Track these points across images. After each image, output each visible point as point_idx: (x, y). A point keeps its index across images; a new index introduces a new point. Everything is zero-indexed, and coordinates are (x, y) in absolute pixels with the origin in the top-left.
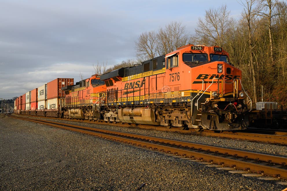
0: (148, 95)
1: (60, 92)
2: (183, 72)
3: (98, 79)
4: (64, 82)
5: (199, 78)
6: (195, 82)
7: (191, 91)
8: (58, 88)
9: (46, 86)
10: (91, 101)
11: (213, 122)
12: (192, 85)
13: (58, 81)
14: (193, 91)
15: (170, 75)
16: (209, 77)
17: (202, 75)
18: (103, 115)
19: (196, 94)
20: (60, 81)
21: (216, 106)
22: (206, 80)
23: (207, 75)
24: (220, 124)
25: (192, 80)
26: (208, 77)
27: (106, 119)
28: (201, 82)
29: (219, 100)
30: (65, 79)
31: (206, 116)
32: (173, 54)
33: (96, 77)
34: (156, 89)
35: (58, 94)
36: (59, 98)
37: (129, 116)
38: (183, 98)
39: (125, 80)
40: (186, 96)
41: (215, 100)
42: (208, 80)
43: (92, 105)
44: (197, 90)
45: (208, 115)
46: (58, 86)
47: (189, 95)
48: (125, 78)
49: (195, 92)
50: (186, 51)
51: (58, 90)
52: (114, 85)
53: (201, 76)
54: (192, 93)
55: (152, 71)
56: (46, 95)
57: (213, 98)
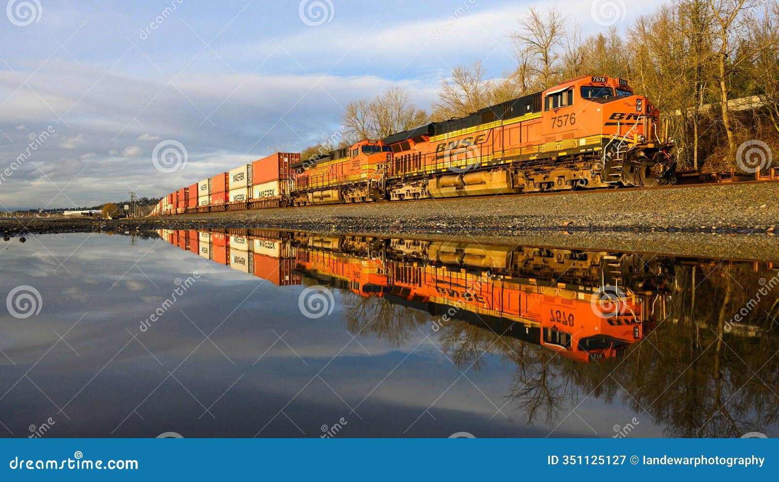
0: (501, 152)
1: (281, 172)
2: (584, 111)
3: (371, 145)
4: (287, 159)
5: (612, 117)
6: (607, 124)
7: (602, 136)
8: (279, 166)
9: (248, 168)
10: (364, 175)
11: (637, 175)
12: (603, 127)
13: (279, 157)
14: (604, 136)
15: (552, 119)
16: (625, 117)
17: (616, 114)
18: (389, 193)
19: (608, 140)
20: (281, 157)
21: (642, 154)
22: (622, 121)
23: (623, 114)
24: (646, 179)
25: (603, 121)
26: (623, 118)
27: (396, 197)
28: (616, 124)
29: (647, 146)
30: (289, 154)
31: (629, 168)
32: (563, 88)
33: (369, 142)
34: (521, 142)
35: (279, 175)
36: (280, 180)
37: (454, 186)
38: (583, 147)
39: (437, 140)
40: (589, 143)
41: (642, 146)
42: (624, 121)
43: (365, 181)
44: (609, 135)
45: (632, 167)
46: (279, 163)
47: (599, 142)
48: (437, 136)
49: (607, 137)
50: (585, 83)
51: (279, 169)
52: (412, 149)
53: (614, 115)
54: (603, 138)
55: (501, 120)
56: (248, 180)
57: (640, 143)
